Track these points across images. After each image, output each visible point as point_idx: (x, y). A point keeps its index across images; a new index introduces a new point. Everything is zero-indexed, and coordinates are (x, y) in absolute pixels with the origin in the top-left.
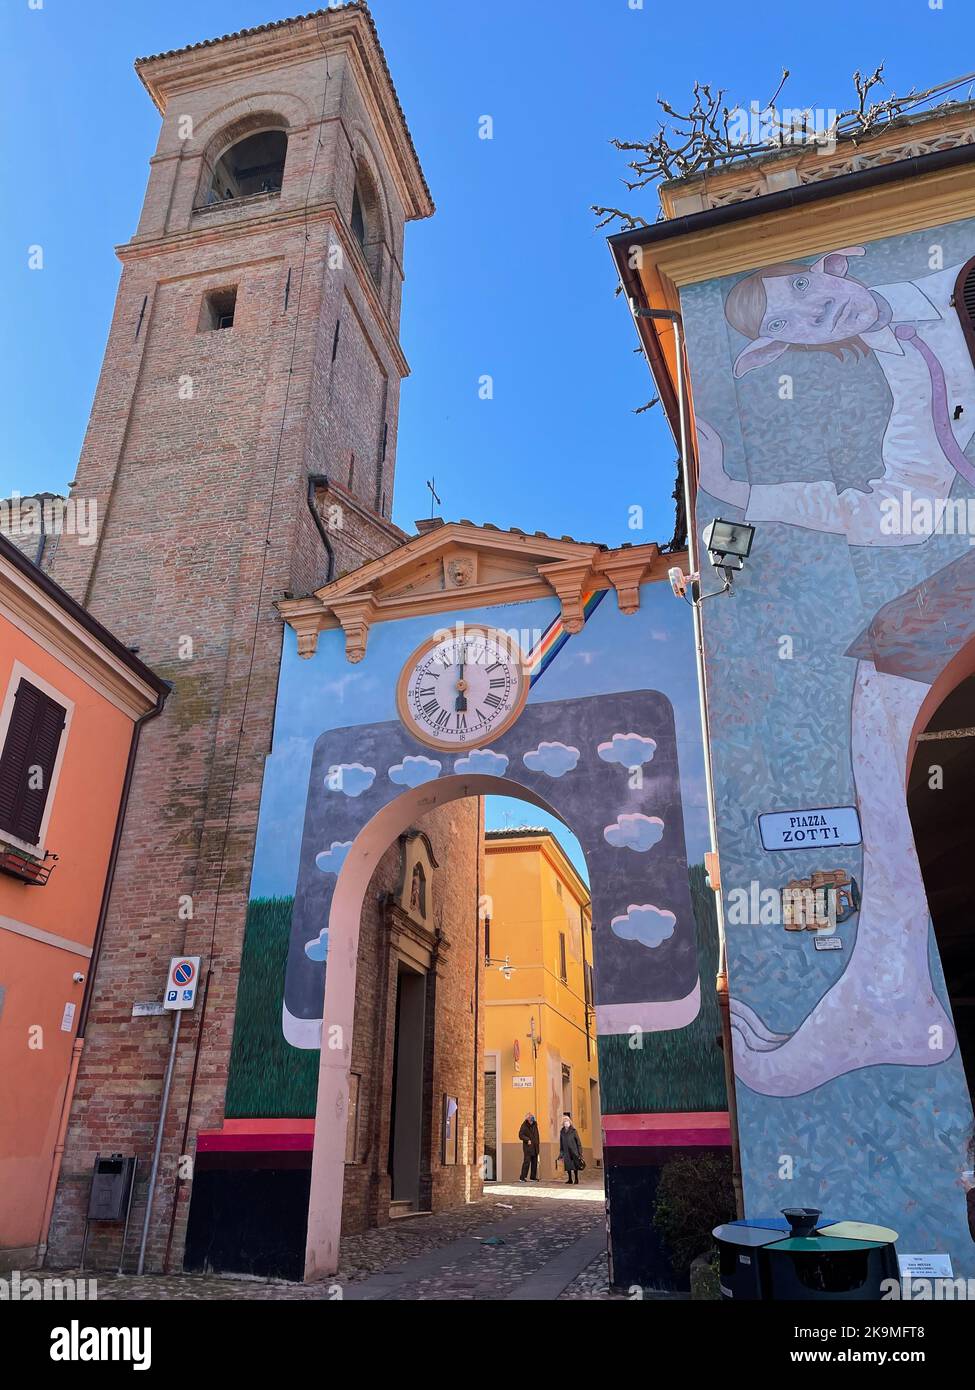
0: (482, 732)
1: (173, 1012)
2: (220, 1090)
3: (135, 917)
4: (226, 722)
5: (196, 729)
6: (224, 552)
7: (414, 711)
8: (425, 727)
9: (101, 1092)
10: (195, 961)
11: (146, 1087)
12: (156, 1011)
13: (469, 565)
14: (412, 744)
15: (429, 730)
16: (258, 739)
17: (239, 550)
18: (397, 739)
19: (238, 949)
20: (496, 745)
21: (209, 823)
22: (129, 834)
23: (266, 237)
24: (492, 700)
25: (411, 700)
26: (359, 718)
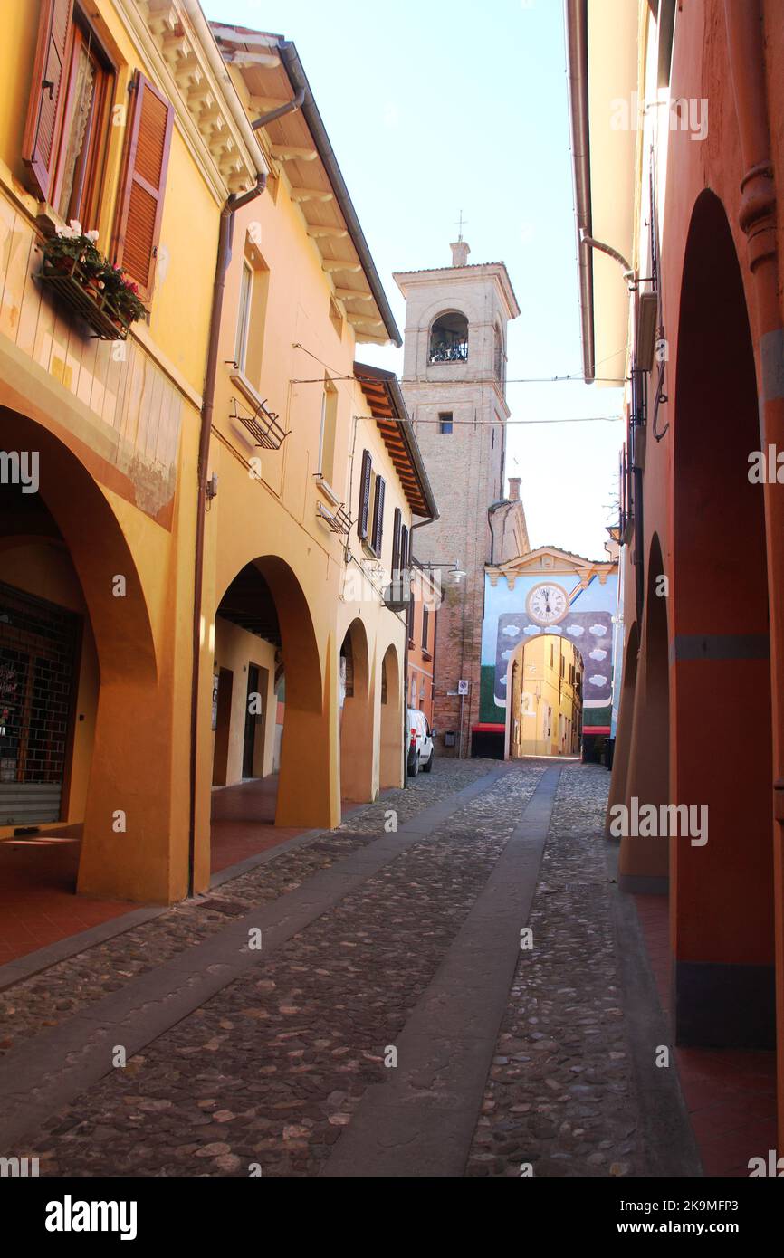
0: (554, 619)
1: (461, 696)
2: (477, 716)
3: (444, 667)
4: (467, 606)
5: (456, 607)
6: (459, 539)
7: (531, 610)
8: (535, 616)
9: (440, 714)
10: (467, 682)
11: (455, 714)
12: (455, 694)
13: (551, 561)
14: (531, 621)
15: (537, 617)
16: (479, 613)
17: (465, 539)
18: (526, 619)
19: (479, 679)
20: (558, 625)
21: (466, 640)
22: (438, 641)
23: (464, 390)
24: (557, 609)
25: (531, 606)
26: (513, 611)
